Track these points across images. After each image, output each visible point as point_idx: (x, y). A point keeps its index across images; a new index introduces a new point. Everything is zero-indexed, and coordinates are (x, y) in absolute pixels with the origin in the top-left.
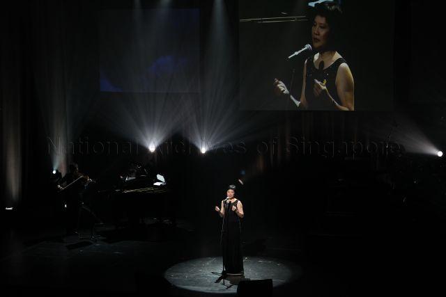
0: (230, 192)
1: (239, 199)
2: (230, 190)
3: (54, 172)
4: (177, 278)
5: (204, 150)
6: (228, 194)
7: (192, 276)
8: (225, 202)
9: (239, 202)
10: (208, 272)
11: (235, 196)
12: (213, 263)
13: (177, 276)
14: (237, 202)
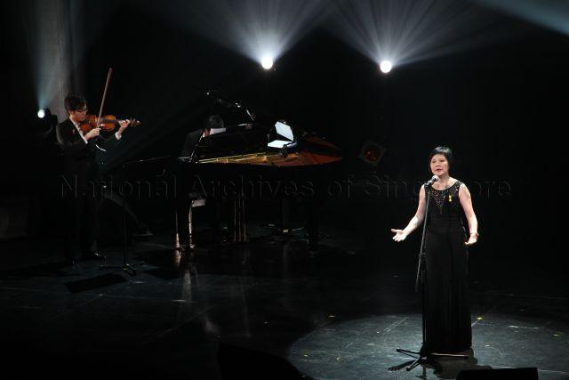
0: (439, 163)
1: (461, 178)
2: (436, 157)
3: (41, 114)
4: (316, 361)
5: (386, 66)
6: (433, 166)
7: (350, 357)
8: (429, 188)
9: (463, 186)
10: (389, 349)
11: (452, 173)
12: (401, 328)
13: (317, 356)
14: (456, 186)
